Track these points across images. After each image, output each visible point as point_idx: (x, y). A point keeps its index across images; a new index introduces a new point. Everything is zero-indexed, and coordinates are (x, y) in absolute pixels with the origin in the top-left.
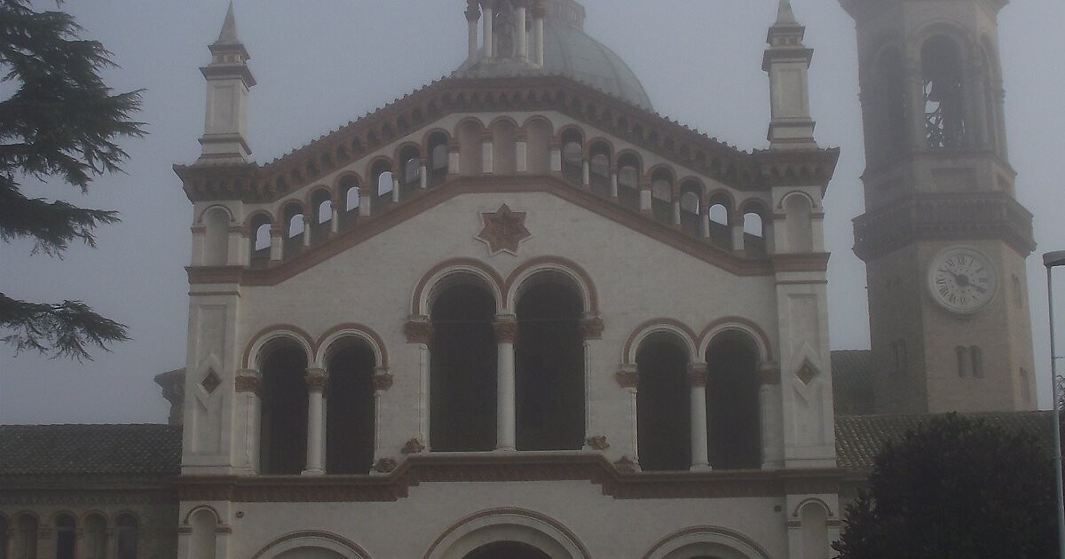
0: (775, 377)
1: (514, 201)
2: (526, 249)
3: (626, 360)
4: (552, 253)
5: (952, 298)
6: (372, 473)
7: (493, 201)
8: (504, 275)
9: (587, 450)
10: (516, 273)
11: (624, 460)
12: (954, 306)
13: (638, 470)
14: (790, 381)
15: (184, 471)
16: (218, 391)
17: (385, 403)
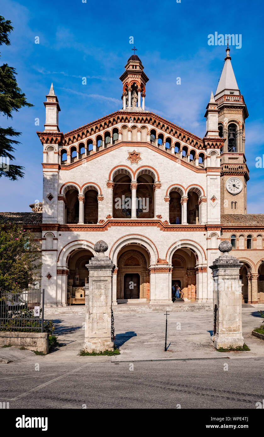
0: (206, 200)
1: (137, 149)
2: (141, 163)
3: (167, 195)
4: (147, 165)
5: (231, 190)
6: (98, 224)
7: (132, 149)
8: (134, 170)
9: (156, 218)
10: (138, 169)
11: (166, 221)
12: (232, 192)
13: (169, 224)
14: (209, 201)
15: (43, 222)
16: (53, 200)
17: (101, 204)
